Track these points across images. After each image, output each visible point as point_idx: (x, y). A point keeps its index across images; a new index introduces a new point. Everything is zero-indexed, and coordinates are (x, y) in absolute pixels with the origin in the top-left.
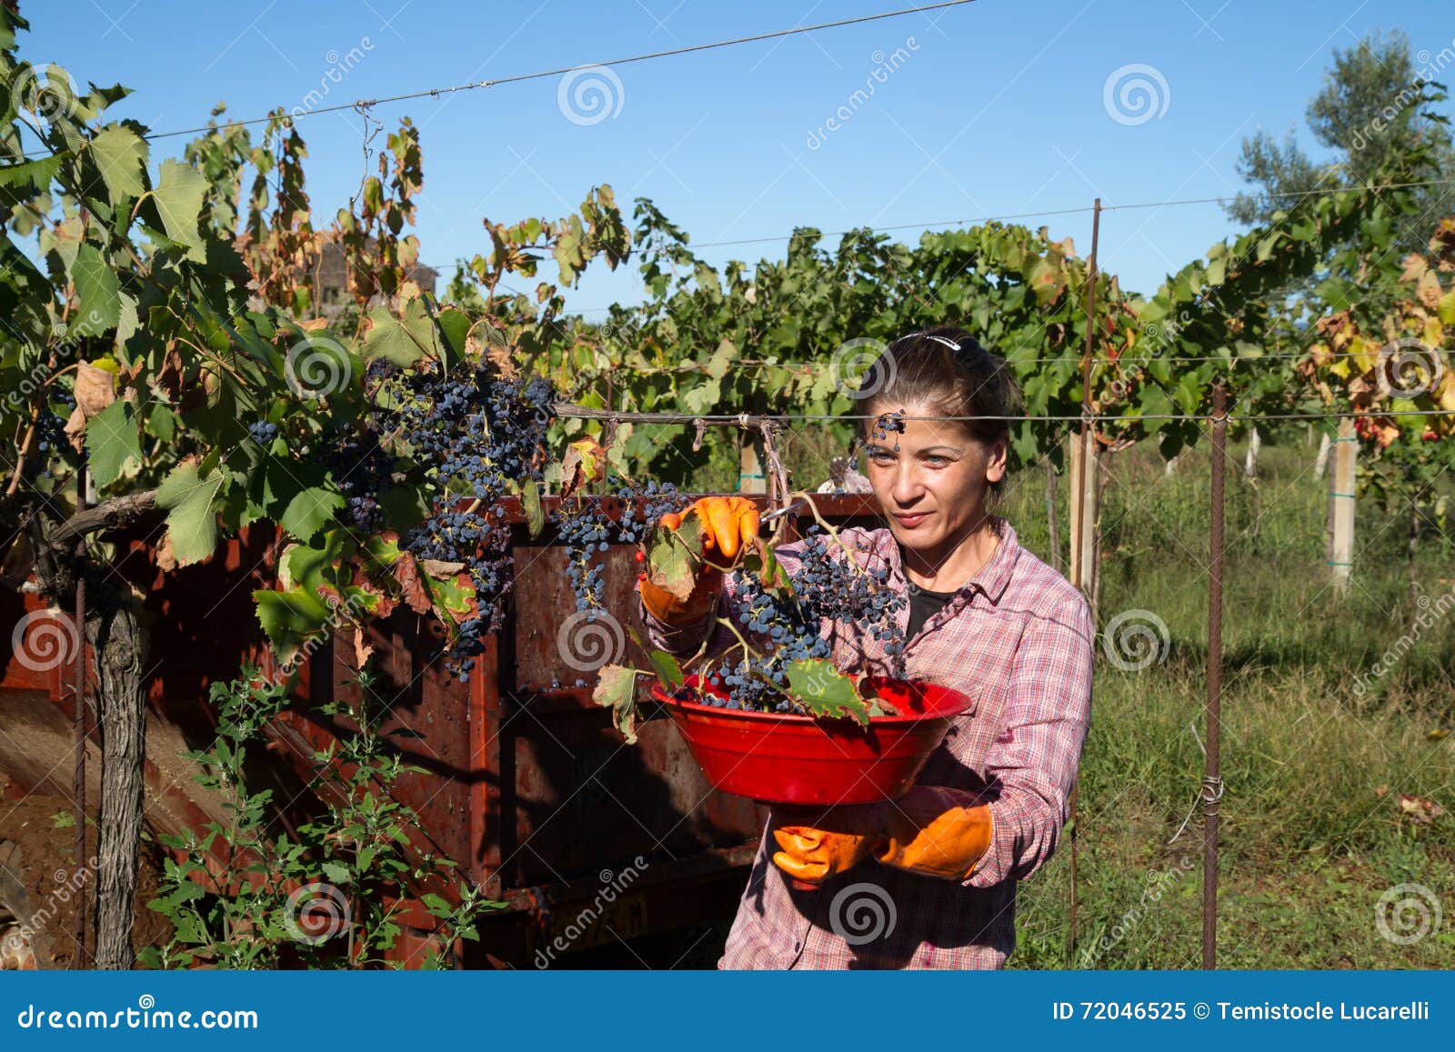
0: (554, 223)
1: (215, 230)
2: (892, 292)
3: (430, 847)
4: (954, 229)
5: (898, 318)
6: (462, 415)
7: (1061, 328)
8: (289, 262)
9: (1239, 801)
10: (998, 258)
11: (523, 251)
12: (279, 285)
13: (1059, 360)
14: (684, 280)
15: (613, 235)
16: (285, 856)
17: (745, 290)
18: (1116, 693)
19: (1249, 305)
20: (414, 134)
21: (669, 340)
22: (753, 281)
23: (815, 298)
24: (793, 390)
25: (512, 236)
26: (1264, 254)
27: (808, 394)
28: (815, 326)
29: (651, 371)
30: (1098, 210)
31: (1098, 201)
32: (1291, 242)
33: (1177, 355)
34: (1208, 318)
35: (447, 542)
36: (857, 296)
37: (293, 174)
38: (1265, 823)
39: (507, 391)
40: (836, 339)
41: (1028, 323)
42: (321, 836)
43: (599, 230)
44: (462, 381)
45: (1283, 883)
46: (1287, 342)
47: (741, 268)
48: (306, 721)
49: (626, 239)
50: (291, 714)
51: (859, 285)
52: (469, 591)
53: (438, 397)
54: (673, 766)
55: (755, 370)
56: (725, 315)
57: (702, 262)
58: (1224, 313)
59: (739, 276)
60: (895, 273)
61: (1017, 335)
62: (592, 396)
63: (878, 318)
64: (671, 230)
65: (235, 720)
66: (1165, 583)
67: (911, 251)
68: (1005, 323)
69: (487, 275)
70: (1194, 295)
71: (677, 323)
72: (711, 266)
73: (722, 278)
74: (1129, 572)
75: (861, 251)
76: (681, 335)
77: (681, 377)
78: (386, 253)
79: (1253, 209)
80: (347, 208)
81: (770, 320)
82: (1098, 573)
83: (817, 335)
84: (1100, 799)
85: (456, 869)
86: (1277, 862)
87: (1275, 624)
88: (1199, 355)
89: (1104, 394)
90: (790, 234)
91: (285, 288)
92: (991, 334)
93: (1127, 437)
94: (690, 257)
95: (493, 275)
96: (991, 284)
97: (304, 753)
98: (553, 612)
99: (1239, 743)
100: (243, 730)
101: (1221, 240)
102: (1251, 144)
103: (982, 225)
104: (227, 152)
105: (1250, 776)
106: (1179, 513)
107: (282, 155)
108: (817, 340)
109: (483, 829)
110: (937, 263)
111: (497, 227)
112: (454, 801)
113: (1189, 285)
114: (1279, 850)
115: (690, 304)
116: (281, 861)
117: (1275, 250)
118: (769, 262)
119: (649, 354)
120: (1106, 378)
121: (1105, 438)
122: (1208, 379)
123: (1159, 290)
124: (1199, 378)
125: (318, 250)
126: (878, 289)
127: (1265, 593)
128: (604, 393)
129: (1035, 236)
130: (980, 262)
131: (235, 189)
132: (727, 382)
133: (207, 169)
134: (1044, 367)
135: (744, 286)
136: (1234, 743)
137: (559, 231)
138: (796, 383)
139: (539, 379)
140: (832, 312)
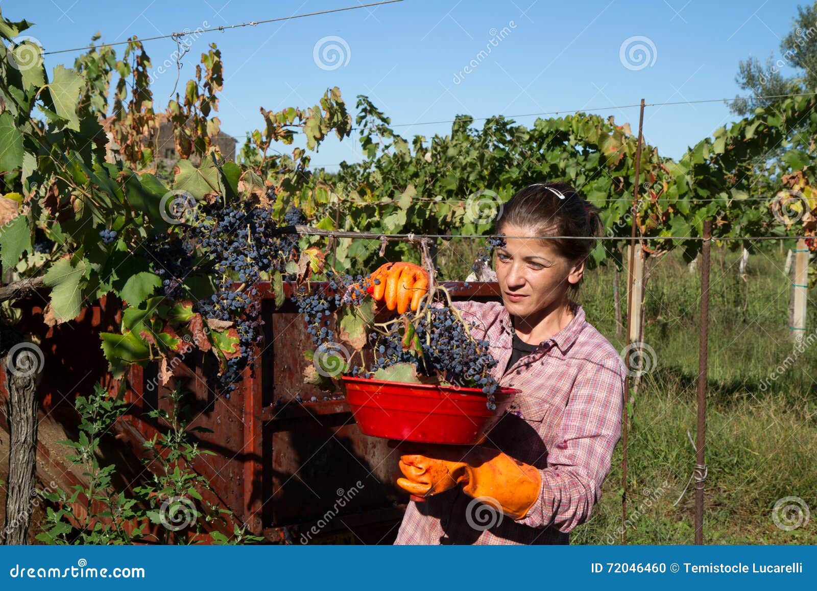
0: (304, 110)
1: (93, 112)
2: (517, 156)
3: (217, 501)
4: (556, 117)
5: (520, 173)
6: (236, 230)
7: (622, 179)
8: (139, 132)
9: (731, 477)
10: (583, 135)
11: (285, 128)
12: (133, 147)
13: (620, 199)
14: (387, 147)
15: (340, 118)
16: (122, 506)
17: (425, 153)
18: (654, 409)
19: (740, 166)
20: (218, 54)
21: (377, 184)
22: (430, 149)
23: (468, 159)
24: (452, 217)
25: (278, 118)
26: (750, 134)
27: (462, 219)
28: (468, 177)
29: (364, 204)
30: (643, 106)
31: (643, 100)
32: (766, 127)
33: (694, 197)
34: (714, 174)
35: (223, 309)
36: (494, 158)
37: (142, 78)
38: (747, 491)
39: (263, 215)
40: (481, 185)
41: (600, 176)
42: (147, 494)
43: (332, 116)
44: (236, 209)
45: (758, 530)
46: (766, 189)
47: (422, 140)
48: (140, 421)
49: (349, 121)
50: (131, 417)
51: (495, 152)
52: (235, 339)
53: (221, 218)
54: (372, 451)
55: (429, 204)
56: (412, 169)
57: (398, 136)
58: (724, 171)
59: (421, 145)
60: (518, 144)
61: (594, 184)
62: (326, 219)
63: (507, 172)
64: (379, 115)
65: (92, 420)
66: (686, 339)
67: (529, 130)
68: (587, 176)
69: (262, 143)
70: (705, 160)
71: (382, 173)
72: (404, 138)
73: (411, 146)
74: (664, 332)
75: (497, 130)
76: (384, 182)
77: (383, 208)
78: (199, 128)
79: (745, 106)
80: (175, 100)
81: (440, 172)
82: (643, 333)
83: (469, 182)
84: (643, 475)
85: (234, 515)
86: (755, 516)
87: (756, 367)
88: (708, 197)
89: (648, 221)
90: (454, 119)
91: (136, 149)
92: (578, 183)
93: (663, 248)
94: (391, 132)
95: (266, 143)
96: (578, 152)
97: (139, 442)
98: (297, 355)
99: (731, 441)
100: (96, 427)
101: (723, 126)
102: (745, 65)
103: (573, 114)
104: (101, 63)
105: (737, 461)
106: (697, 296)
107: (135, 66)
108: (469, 185)
109: (251, 490)
110: (545, 138)
111: (269, 113)
112: (234, 472)
113: (702, 154)
114: (755, 509)
115: (390, 162)
116: (120, 509)
117: (756, 132)
118: (440, 136)
119: (362, 193)
120: (649, 211)
121: (649, 248)
122: (713, 212)
123: (684, 156)
124: (708, 212)
125: (157, 126)
126: (508, 154)
127: (751, 346)
128: (334, 217)
129: (606, 122)
130: (572, 137)
131: (106, 87)
132: (411, 211)
133: (89, 74)
134: (611, 204)
135: (424, 151)
136: (727, 441)
137: (307, 115)
138: (454, 213)
139: (294, 208)
140: (479, 168)
